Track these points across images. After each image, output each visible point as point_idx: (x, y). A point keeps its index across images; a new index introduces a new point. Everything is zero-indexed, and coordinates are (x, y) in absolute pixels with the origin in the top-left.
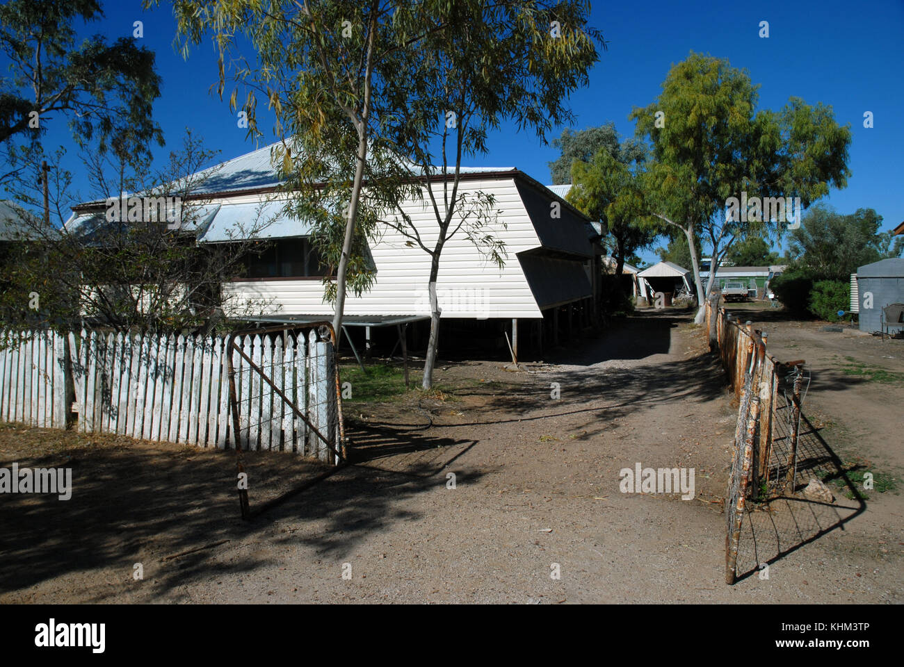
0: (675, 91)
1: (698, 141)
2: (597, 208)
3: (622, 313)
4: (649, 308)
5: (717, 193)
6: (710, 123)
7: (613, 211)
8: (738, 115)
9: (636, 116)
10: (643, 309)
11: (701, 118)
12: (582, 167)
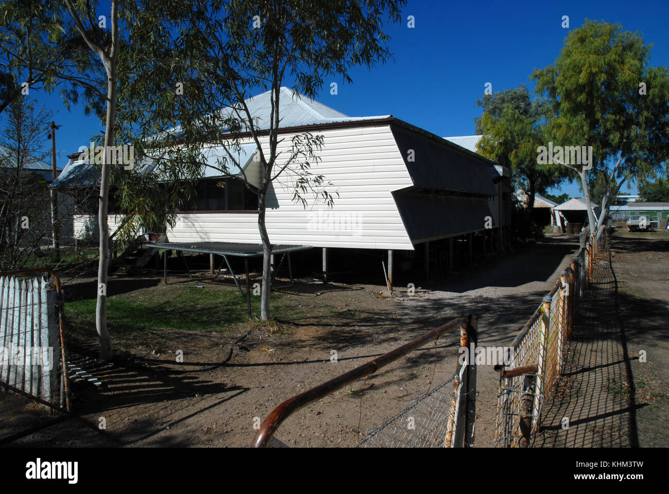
0: (568, 54)
1: (590, 95)
2: (503, 154)
3: (533, 239)
4: (562, 235)
5: (608, 140)
6: (600, 79)
7: (516, 156)
8: (627, 72)
9: (536, 76)
10: (556, 236)
11: (592, 76)
12: (490, 120)
